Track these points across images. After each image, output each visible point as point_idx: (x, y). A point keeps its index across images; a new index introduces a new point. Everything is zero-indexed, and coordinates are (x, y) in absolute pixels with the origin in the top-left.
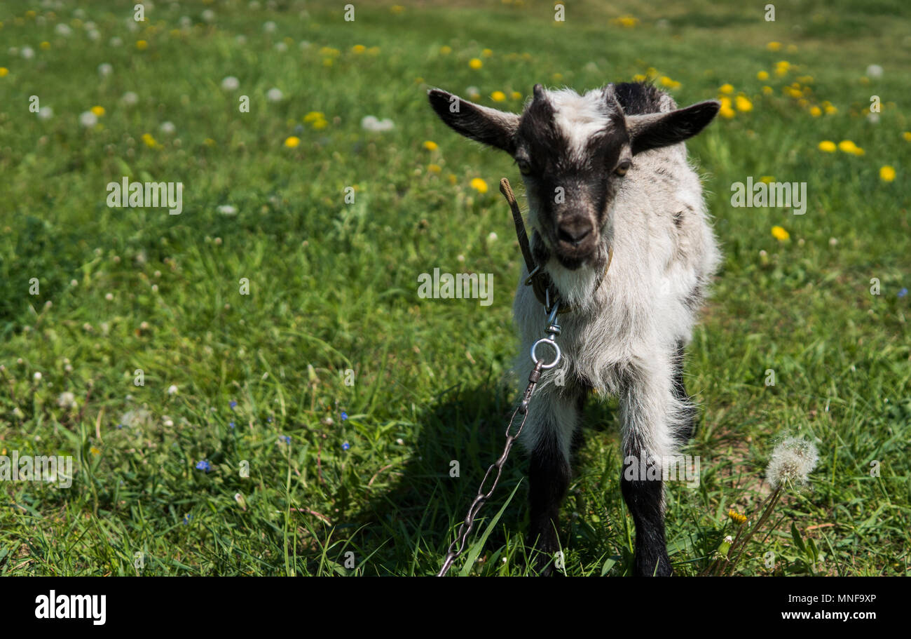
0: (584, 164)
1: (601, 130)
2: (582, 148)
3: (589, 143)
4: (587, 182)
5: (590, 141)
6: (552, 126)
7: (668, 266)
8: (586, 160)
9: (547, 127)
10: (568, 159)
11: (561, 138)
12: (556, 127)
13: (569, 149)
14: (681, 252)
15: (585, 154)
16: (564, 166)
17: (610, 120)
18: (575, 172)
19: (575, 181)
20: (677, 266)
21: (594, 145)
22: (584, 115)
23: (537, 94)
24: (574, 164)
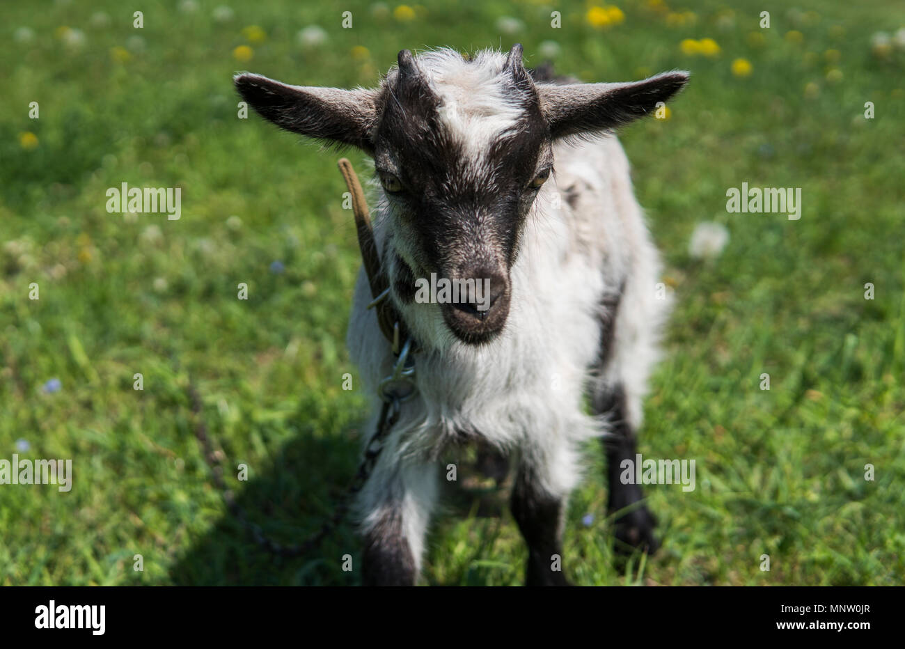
0: (486, 182)
1: (511, 129)
2: (482, 158)
3: (493, 148)
4: (490, 210)
5: (494, 146)
6: (434, 125)
7: (565, 258)
8: (489, 175)
9: (424, 126)
10: (461, 177)
11: (449, 144)
12: (441, 128)
13: (462, 161)
14: (581, 242)
15: (487, 168)
16: (455, 187)
17: (523, 110)
18: (472, 197)
19: (474, 209)
20: (578, 261)
21: (499, 152)
22: (482, 104)
23: (405, 68)
24: (471, 185)
